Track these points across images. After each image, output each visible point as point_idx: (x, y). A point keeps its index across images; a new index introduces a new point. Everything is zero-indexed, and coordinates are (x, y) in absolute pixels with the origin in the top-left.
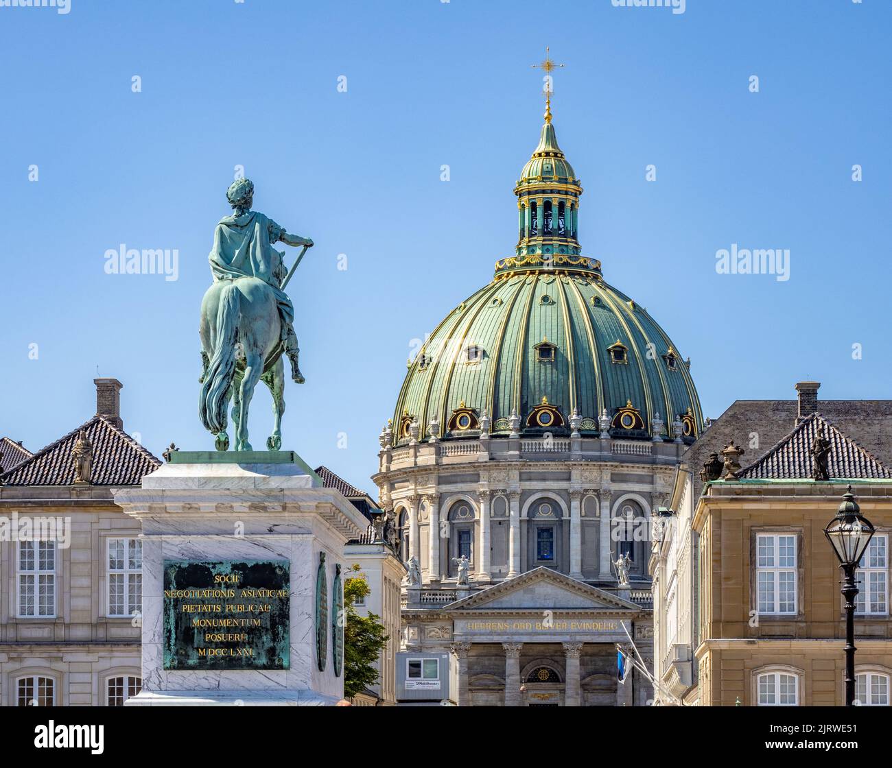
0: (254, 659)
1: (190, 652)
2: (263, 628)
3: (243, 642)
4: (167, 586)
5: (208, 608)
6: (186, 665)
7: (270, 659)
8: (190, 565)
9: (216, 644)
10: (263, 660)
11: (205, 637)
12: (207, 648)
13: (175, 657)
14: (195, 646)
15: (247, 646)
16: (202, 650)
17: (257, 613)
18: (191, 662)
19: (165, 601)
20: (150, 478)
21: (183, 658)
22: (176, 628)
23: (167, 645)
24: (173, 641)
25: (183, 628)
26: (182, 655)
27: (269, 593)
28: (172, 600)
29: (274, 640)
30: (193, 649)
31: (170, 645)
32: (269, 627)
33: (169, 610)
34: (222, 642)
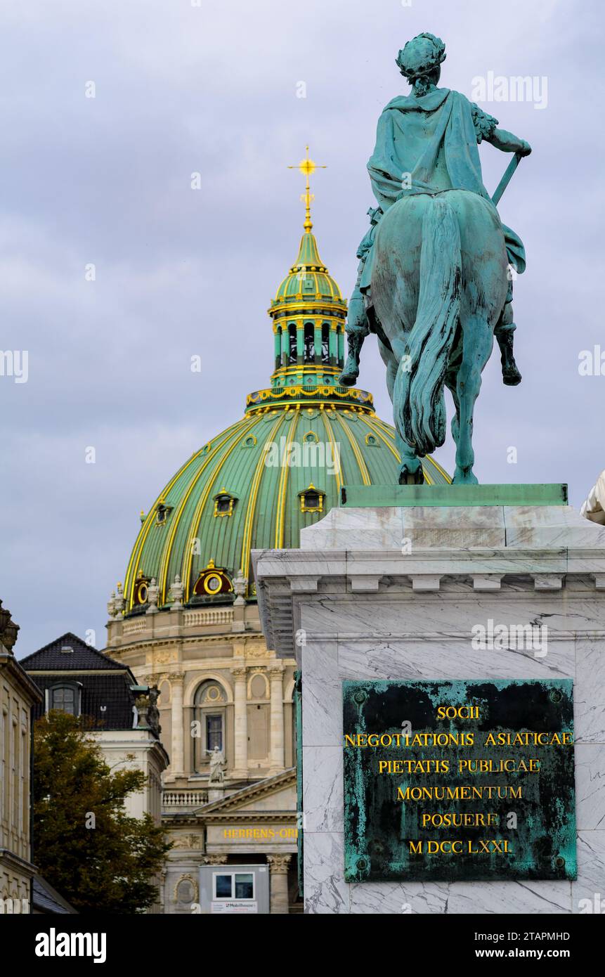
0: (513, 860)
1: (394, 849)
2: (527, 803)
3: (491, 827)
4: (349, 728)
5: (425, 766)
6: (385, 871)
7: (540, 859)
8: (392, 688)
9: (442, 831)
10: (529, 862)
11: (420, 820)
12: (425, 841)
13: (366, 857)
14: (403, 837)
15: (499, 837)
16: (416, 844)
17: (515, 775)
18: (395, 866)
19: (346, 754)
20: (317, 531)
21: (380, 859)
22: (368, 803)
23: (350, 835)
24: (361, 828)
25: (381, 803)
26: (378, 853)
27: (538, 738)
28: (359, 752)
29: (547, 825)
30: (400, 841)
31: (356, 835)
32: (538, 800)
33: (354, 770)
34: (452, 829)
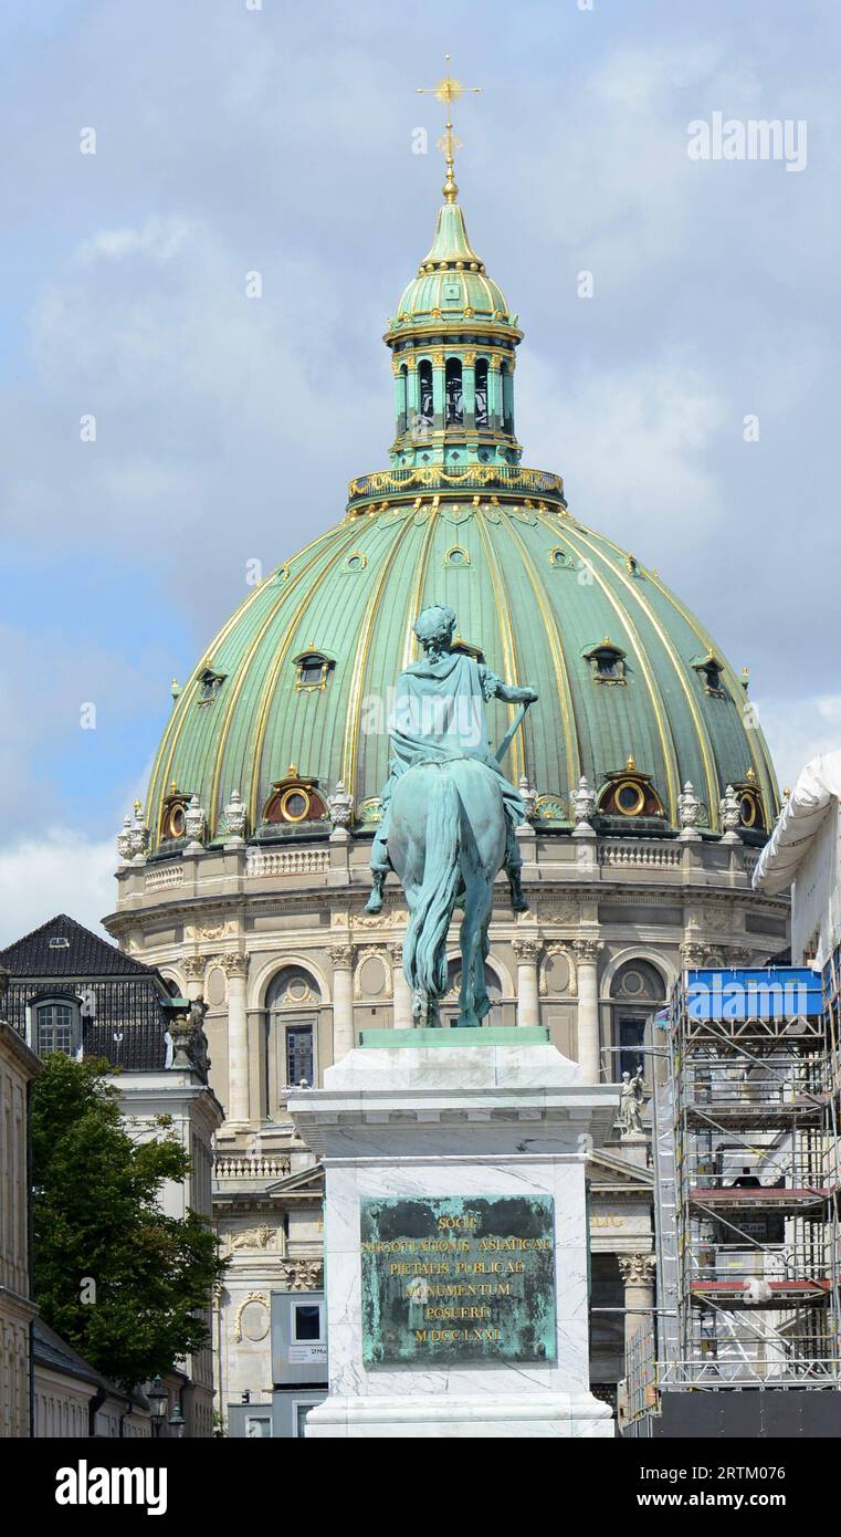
0: (501, 1345)
1: (403, 1336)
2: (513, 1298)
3: (484, 1318)
4: (365, 1237)
5: (428, 1267)
6: (396, 1356)
7: (525, 1345)
8: (401, 1203)
9: (443, 1323)
10: (515, 1347)
11: (424, 1313)
12: (428, 1330)
13: (380, 1345)
14: (411, 1327)
15: (490, 1327)
16: (421, 1332)
17: (504, 1275)
18: (404, 1352)
19: (363, 1259)
20: (336, 1071)
21: (391, 1346)
22: (381, 1299)
23: (367, 1326)
24: (376, 1320)
25: (392, 1299)
26: (390, 1341)
27: (522, 1244)
28: (374, 1257)
29: (531, 1316)
30: (408, 1331)
31: (372, 1326)
32: (523, 1296)
33: (370, 1272)
34: (451, 1321)
